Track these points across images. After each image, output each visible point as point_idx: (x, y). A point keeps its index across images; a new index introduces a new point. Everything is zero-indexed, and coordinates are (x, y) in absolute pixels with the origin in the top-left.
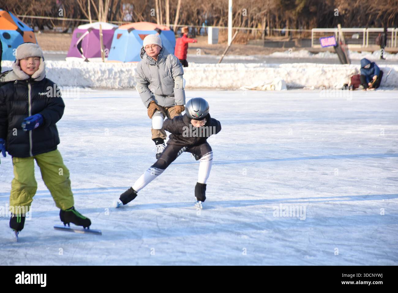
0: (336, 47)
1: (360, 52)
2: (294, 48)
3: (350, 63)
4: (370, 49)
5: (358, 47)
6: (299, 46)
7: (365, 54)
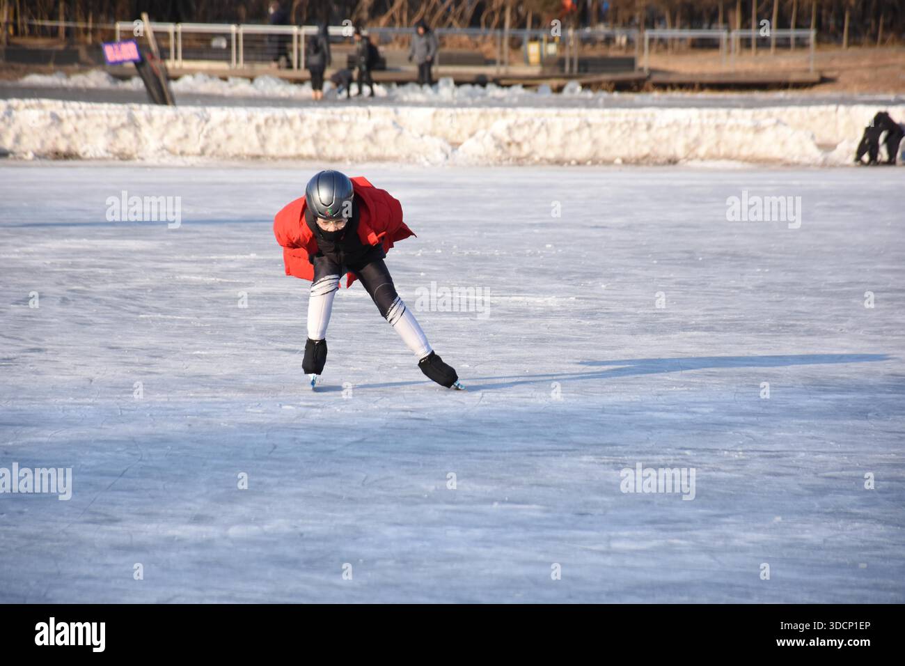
0: (140, 64)
1: (225, 79)
2: (77, 66)
3: (174, 103)
4: (248, 74)
5: (221, 66)
6: (90, 61)
7: (236, 84)
